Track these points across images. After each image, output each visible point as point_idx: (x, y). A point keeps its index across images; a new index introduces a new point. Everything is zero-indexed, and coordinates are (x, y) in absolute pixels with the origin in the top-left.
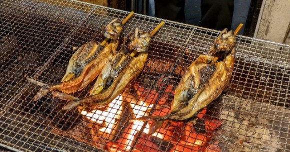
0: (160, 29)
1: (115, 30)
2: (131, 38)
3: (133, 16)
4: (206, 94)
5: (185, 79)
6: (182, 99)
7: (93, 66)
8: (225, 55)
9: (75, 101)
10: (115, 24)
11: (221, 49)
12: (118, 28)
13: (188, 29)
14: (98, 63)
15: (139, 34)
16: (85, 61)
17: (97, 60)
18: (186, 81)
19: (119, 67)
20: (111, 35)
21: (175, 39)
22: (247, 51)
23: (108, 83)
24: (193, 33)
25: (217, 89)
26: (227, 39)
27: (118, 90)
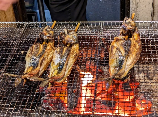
0: (79, 28)
1: (49, 33)
2: (63, 37)
3: (56, 24)
4: (131, 59)
5: (114, 52)
6: (116, 65)
7: (44, 59)
8: (132, 33)
9: (45, 81)
10: (48, 30)
11: (129, 29)
12: (51, 32)
13: (98, 24)
14: (47, 56)
15: (68, 32)
16: (38, 56)
17: (46, 54)
18: (115, 53)
19: (65, 54)
20: (48, 37)
21: (92, 32)
22: (143, 30)
23: (61, 67)
24: (102, 26)
25: (137, 54)
26: (130, 23)
27: (68, 70)
